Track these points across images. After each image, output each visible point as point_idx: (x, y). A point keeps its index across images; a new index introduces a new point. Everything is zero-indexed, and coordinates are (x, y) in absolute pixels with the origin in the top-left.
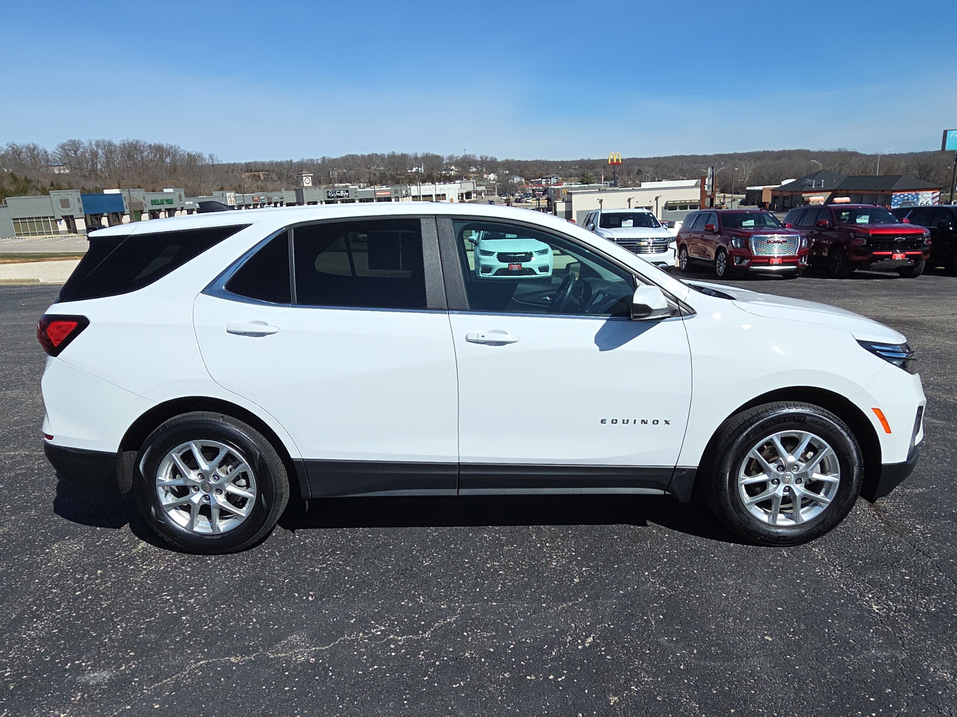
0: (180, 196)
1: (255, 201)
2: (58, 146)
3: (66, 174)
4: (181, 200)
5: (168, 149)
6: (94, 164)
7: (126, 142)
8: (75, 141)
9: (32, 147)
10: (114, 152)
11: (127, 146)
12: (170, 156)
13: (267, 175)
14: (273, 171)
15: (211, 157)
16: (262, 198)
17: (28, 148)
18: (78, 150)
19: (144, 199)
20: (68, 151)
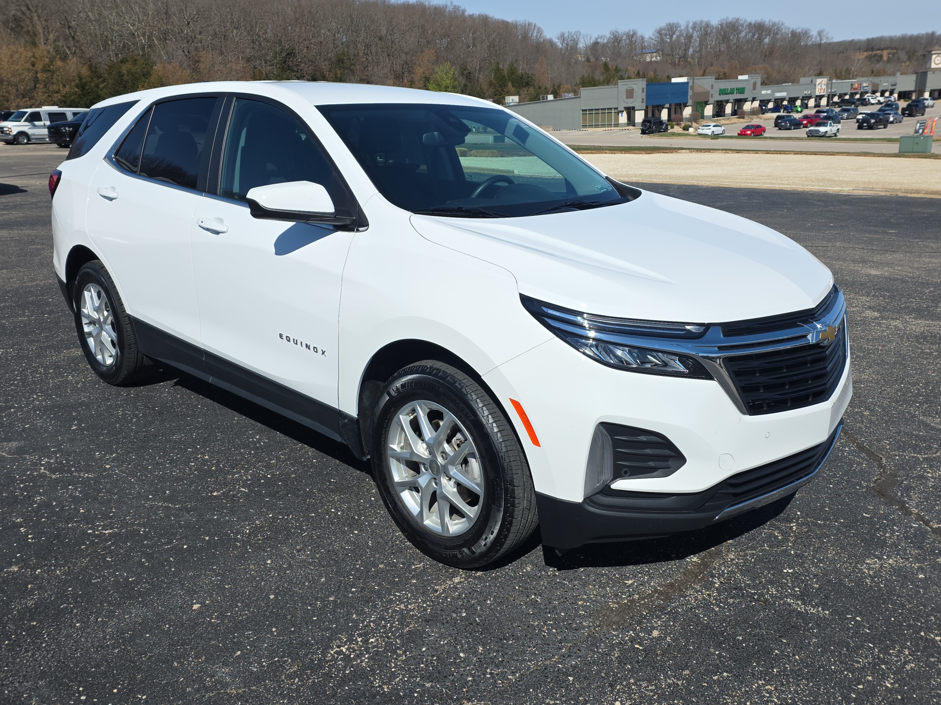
0: (755, 84)
1: (854, 89)
2: (655, 32)
3: (656, 62)
4: (754, 88)
5: (771, 27)
6: (686, 50)
7: (724, 22)
8: (673, 24)
9: (632, 33)
10: (710, 34)
11: (724, 25)
12: (770, 35)
13: (894, 54)
14: (903, 49)
15: (820, 34)
16: (864, 85)
17: (628, 35)
18: (674, 33)
19: (712, 88)
20: (663, 36)
